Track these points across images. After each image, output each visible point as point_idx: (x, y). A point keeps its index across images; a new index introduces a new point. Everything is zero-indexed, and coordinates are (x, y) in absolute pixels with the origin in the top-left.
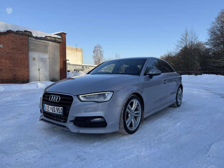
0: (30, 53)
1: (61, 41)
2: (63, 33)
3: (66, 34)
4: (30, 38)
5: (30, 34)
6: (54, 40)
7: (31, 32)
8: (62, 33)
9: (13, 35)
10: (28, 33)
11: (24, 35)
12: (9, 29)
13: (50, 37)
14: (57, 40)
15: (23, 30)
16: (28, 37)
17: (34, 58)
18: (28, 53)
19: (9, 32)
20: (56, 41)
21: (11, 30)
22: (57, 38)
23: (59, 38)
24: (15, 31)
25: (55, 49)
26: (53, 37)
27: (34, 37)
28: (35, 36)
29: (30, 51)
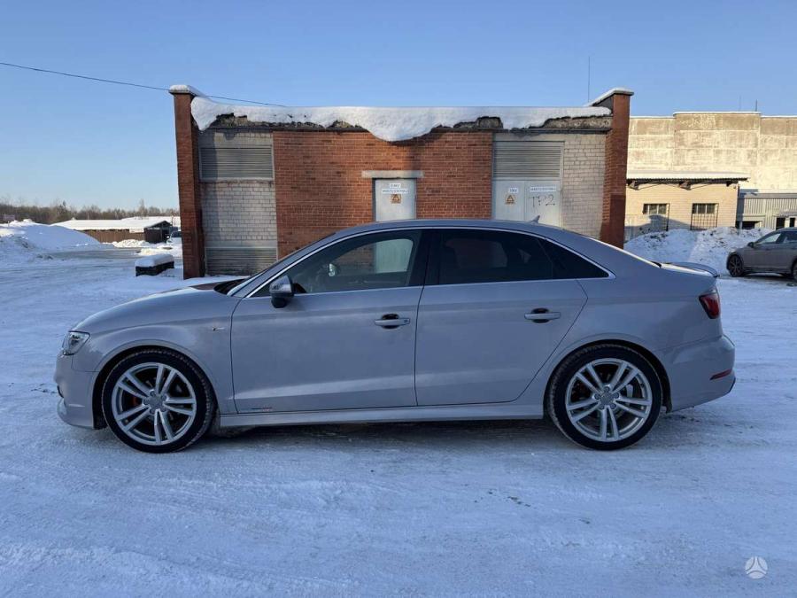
0: (498, 182)
1: (609, 123)
2: (616, 93)
3: (630, 95)
4: (499, 137)
5: (496, 123)
6: (582, 127)
7: (498, 119)
8: (612, 95)
9: (450, 138)
10: (488, 123)
11: (480, 130)
12: (435, 124)
13: (563, 118)
14: (592, 123)
15: (474, 118)
16: (490, 134)
17: (510, 196)
18: (491, 185)
19: (438, 131)
20: (588, 127)
21: (441, 126)
22: (592, 117)
23: (600, 117)
24: (452, 127)
25: (585, 156)
26: (574, 119)
27: (506, 131)
28: (510, 129)
29: (498, 178)
